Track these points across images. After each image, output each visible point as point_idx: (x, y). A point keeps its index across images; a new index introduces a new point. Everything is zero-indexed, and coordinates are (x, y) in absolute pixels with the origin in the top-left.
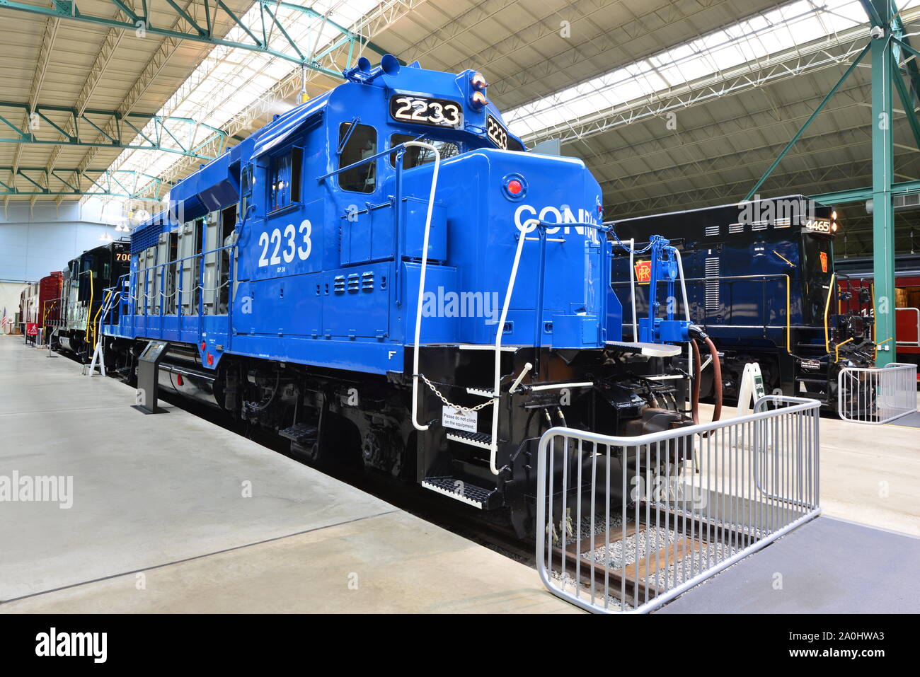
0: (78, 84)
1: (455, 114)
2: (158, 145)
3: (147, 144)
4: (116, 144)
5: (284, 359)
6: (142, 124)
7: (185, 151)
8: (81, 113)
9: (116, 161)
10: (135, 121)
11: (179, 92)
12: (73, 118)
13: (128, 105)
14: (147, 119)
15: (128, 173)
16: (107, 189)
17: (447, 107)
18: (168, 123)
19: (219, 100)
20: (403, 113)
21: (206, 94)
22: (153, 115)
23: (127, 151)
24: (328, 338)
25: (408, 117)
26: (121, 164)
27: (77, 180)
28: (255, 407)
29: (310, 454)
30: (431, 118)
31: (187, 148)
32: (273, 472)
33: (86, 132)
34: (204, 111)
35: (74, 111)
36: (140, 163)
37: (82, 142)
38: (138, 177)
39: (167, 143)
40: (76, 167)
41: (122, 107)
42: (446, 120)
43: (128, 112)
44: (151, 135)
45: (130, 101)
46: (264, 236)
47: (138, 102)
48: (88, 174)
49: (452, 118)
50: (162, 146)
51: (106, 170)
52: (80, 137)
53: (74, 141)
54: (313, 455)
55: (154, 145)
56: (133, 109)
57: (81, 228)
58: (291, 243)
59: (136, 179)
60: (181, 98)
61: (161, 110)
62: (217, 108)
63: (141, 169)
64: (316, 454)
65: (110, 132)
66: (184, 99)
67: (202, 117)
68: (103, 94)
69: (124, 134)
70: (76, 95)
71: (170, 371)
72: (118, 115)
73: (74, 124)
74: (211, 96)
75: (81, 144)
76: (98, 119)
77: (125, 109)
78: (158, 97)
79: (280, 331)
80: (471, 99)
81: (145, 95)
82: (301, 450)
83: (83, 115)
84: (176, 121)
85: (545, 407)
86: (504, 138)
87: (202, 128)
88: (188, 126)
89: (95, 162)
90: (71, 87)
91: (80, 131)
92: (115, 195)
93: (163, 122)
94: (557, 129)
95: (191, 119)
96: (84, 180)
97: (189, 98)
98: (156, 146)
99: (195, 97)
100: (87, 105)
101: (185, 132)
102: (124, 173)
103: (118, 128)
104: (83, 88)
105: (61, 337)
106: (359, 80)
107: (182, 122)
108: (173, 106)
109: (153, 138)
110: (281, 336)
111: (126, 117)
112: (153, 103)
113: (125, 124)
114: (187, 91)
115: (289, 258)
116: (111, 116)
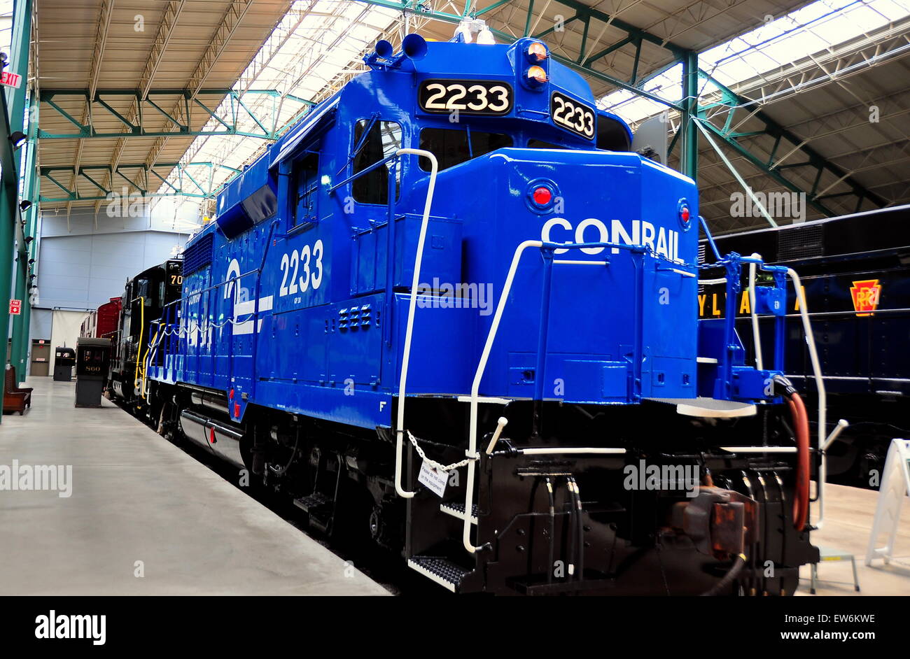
0: (140, 61)
1: (503, 98)
2: (234, 127)
3: (222, 128)
4: (185, 131)
5: (297, 411)
6: (217, 102)
7: (267, 134)
8: (144, 96)
9: (188, 151)
10: (206, 99)
11: (258, 58)
12: (137, 102)
13: (198, 81)
14: (222, 95)
15: (204, 165)
16: (178, 187)
17: (492, 90)
18: (247, 99)
19: (307, 63)
20: (436, 101)
21: (291, 57)
22: (229, 90)
23: (201, 138)
24: (333, 385)
25: (441, 106)
26: (194, 155)
27: (144, 178)
28: (278, 470)
29: (325, 529)
30: (471, 105)
31: (270, 130)
32: (275, 546)
33: (150, 119)
34: (290, 79)
35: (137, 92)
36: (217, 152)
37: (147, 131)
38: (215, 171)
39: (246, 125)
40: (143, 161)
41: (191, 83)
42: (492, 106)
43: (198, 89)
44: (226, 115)
45: (201, 76)
46: (285, 258)
47: (209, 75)
48: (157, 170)
49: (500, 103)
50: (240, 129)
51: (177, 164)
52: (144, 124)
53: (137, 131)
54: (328, 531)
55: (229, 129)
56: (204, 84)
57: (151, 240)
58: (307, 268)
59: (212, 171)
60: (260, 65)
61: (238, 82)
62: (305, 74)
63: (218, 159)
64: (331, 530)
65: (179, 116)
66: (263, 68)
67: (288, 87)
68: (168, 71)
69: (193, 117)
70: (139, 74)
71: (205, 425)
72: (186, 93)
73: (137, 109)
74: (298, 58)
75: (145, 134)
76: (164, 101)
77: (195, 85)
78: (233, 66)
79: (295, 376)
80: (526, 76)
81: (217, 66)
82: (318, 525)
83: (147, 99)
84: (258, 95)
85: (547, 477)
86: (587, 120)
87: (288, 101)
88: (273, 101)
89: (164, 154)
90: (134, 65)
91: (144, 117)
92: (188, 195)
93: (240, 98)
94: (796, 68)
95: (275, 90)
96: (151, 177)
97: (270, 64)
98: (232, 130)
99: (278, 61)
100: (151, 84)
101: (268, 108)
102: (199, 165)
103: (187, 109)
104: (147, 63)
105: (114, 381)
106: (382, 66)
107: (265, 95)
108: (251, 76)
109: (229, 120)
110: (295, 382)
111: (196, 95)
112: (228, 75)
113: (195, 103)
114: (267, 56)
115: (304, 287)
116: (180, 95)
